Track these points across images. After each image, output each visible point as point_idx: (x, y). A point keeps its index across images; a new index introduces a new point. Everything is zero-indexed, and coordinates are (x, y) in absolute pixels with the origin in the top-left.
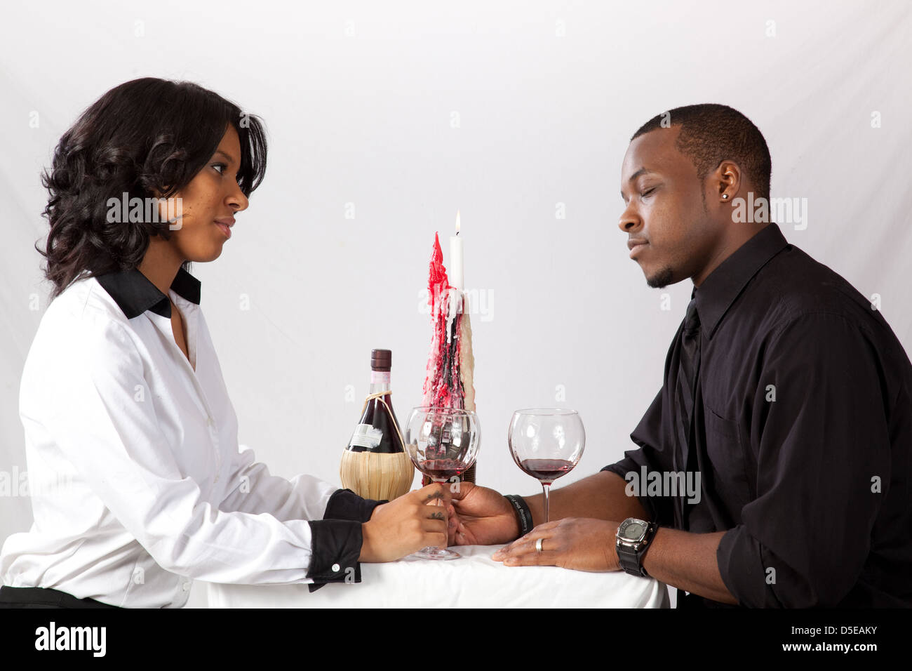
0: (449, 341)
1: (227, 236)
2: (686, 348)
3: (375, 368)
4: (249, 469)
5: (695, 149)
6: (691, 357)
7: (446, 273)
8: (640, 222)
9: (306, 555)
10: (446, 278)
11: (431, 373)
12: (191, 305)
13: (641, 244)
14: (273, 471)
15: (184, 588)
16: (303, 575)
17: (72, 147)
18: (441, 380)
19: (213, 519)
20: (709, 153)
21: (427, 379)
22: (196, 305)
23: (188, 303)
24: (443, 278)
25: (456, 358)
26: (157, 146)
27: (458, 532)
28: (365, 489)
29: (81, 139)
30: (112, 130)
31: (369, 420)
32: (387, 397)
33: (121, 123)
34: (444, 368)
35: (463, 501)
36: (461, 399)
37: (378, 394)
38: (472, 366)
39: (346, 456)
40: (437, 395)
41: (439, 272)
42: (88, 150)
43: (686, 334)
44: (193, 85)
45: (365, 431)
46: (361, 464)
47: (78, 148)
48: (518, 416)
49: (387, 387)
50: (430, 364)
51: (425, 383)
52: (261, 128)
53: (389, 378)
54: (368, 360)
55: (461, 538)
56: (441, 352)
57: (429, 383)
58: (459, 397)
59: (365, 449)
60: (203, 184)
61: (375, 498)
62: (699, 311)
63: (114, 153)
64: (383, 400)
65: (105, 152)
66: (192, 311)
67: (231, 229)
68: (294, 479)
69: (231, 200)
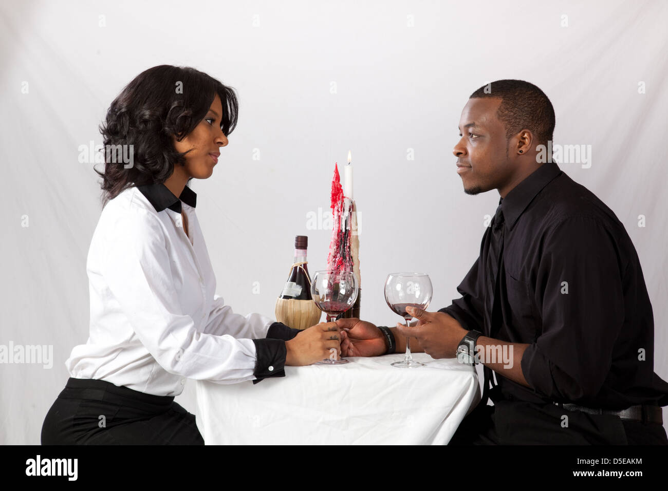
0: (344, 231)
1: (215, 162)
2: (494, 235)
3: (298, 247)
4: (220, 309)
5: (508, 119)
6: (497, 240)
7: (342, 188)
8: (466, 153)
9: (253, 361)
10: (342, 192)
11: (332, 251)
12: (191, 208)
13: (467, 167)
14: (236, 310)
15: (182, 383)
16: (251, 373)
17: (120, 109)
18: (338, 255)
19: (198, 339)
20: (516, 122)
21: (330, 254)
22: (193, 208)
23: (188, 206)
24: (341, 191)
25: (348, 241)
26: (174, 108)
27: (349, 348)
28: (292, 322)
29: (125, 105)
30: (145, 99)
31: (293, 280)
32: (305, 265)
33: (150, 94)
34: (341, 248)
35: (352, 330)
36: (351, 266)
37: (299, 263)
38: (358, 246)
39: (279, 302)
40: (336, 264)
41: (337, 188)
42: (130, 111)
43: (495, 227)
44: (193, 69)
45: (291, 286)
46: (289, 307)
47: (123, 110)
48: (391, 277)
49: (305, 259)
50: (332, 245)
51: (329, 257)
52: (234, 95)
53: (306, 253)
54: (293, 242)
55: (351, 352)
56: (338, 238)
57: (331, 257)
58: (350, 265)
59: (291, 297)
60: (202, 131)
61: (297, 328)
62: (504, 213)
63: (147, 114)
64: (302, 267)
65: (142, 113)
66: (190, 212)
67: (218, 158)
68: (248, 316)
69: (219, 140)
